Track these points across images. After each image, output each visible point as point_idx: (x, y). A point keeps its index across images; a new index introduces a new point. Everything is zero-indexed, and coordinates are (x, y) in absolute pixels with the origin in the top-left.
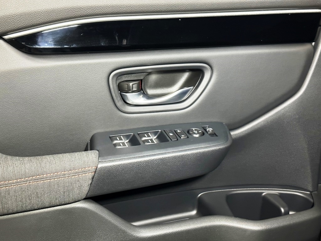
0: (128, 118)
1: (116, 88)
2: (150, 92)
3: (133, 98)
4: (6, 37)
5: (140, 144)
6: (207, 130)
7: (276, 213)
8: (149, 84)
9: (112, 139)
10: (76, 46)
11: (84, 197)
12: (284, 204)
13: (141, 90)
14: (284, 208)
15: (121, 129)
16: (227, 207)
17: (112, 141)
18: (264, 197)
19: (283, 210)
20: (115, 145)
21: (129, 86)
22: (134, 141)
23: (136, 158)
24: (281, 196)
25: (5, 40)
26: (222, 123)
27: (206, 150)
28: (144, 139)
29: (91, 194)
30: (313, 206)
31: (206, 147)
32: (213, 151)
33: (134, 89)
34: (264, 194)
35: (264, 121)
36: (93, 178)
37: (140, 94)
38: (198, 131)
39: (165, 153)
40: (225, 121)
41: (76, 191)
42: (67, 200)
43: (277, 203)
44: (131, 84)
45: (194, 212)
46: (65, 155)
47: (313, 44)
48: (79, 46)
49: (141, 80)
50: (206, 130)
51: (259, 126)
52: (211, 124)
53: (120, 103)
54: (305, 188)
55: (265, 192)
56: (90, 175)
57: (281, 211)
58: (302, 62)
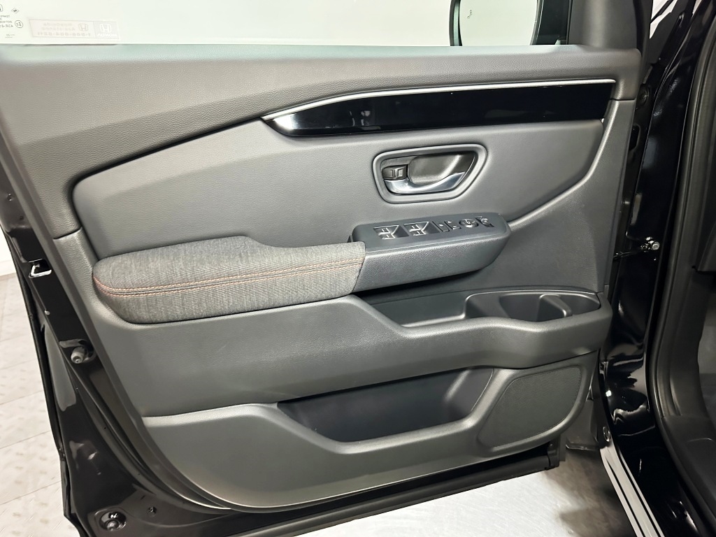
0: (392, 209)
1: (380, 174)
2: (415, 180)
3: (398, 186)
4: (265, 118)
5: (408, 236)
6: (482, 220)
7: (557, 315)
8: (415, 171)
9: (377, 231)
10: (338, 127)
11: (351, 291)
12: (567, 306)
13: (406, 177)
14: (566, 310)
15: (385, 221)
16: (501, 309)
17: (378, 232)
18: (542, 299)
19: (565, 313)
20: (381, 236)
21: (394, 172)
22: (401, 233)
23: (406, 249)
24: (562, 297)
25: (264, 121)
26: (496, 214)
27: (483, 241)
28: (412, 230)
29: (358, 289)
30: (600, 307)
31: (482, 238)
32: (489, 242)
33: (400, 175)
34: (541, 296)
35: (545, 211)
36: (360, 271)
37: (405, 182)
38: (471, 222)
39: (437, 245)
40: (500, 212)
41: (343, 284)
42: (333, 295)
43: (558, 306)
44: (396, 170)
45: (463, 316)
46: (330, 246)
47: (603, 120)
48: (341, 127)
49: (407, 165)
50: (480, 221)
51: (539, 217)
52: (485, 215)
53: (384, 192)
54: (589, 289)
55: (543, 295)
56: (358, 267)
57: (563, 314)
58: (590, 143)
